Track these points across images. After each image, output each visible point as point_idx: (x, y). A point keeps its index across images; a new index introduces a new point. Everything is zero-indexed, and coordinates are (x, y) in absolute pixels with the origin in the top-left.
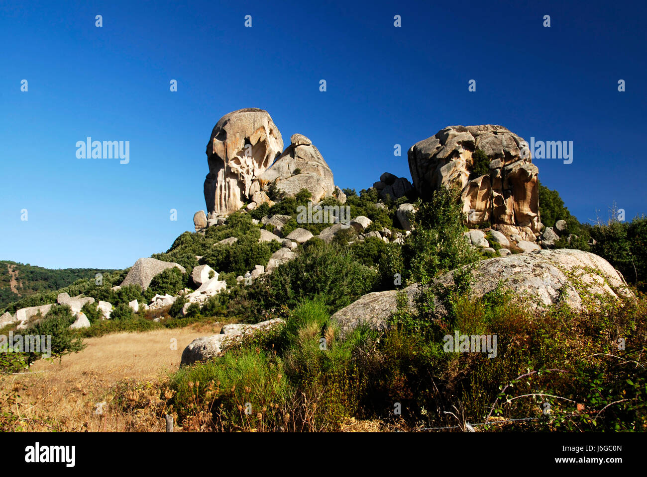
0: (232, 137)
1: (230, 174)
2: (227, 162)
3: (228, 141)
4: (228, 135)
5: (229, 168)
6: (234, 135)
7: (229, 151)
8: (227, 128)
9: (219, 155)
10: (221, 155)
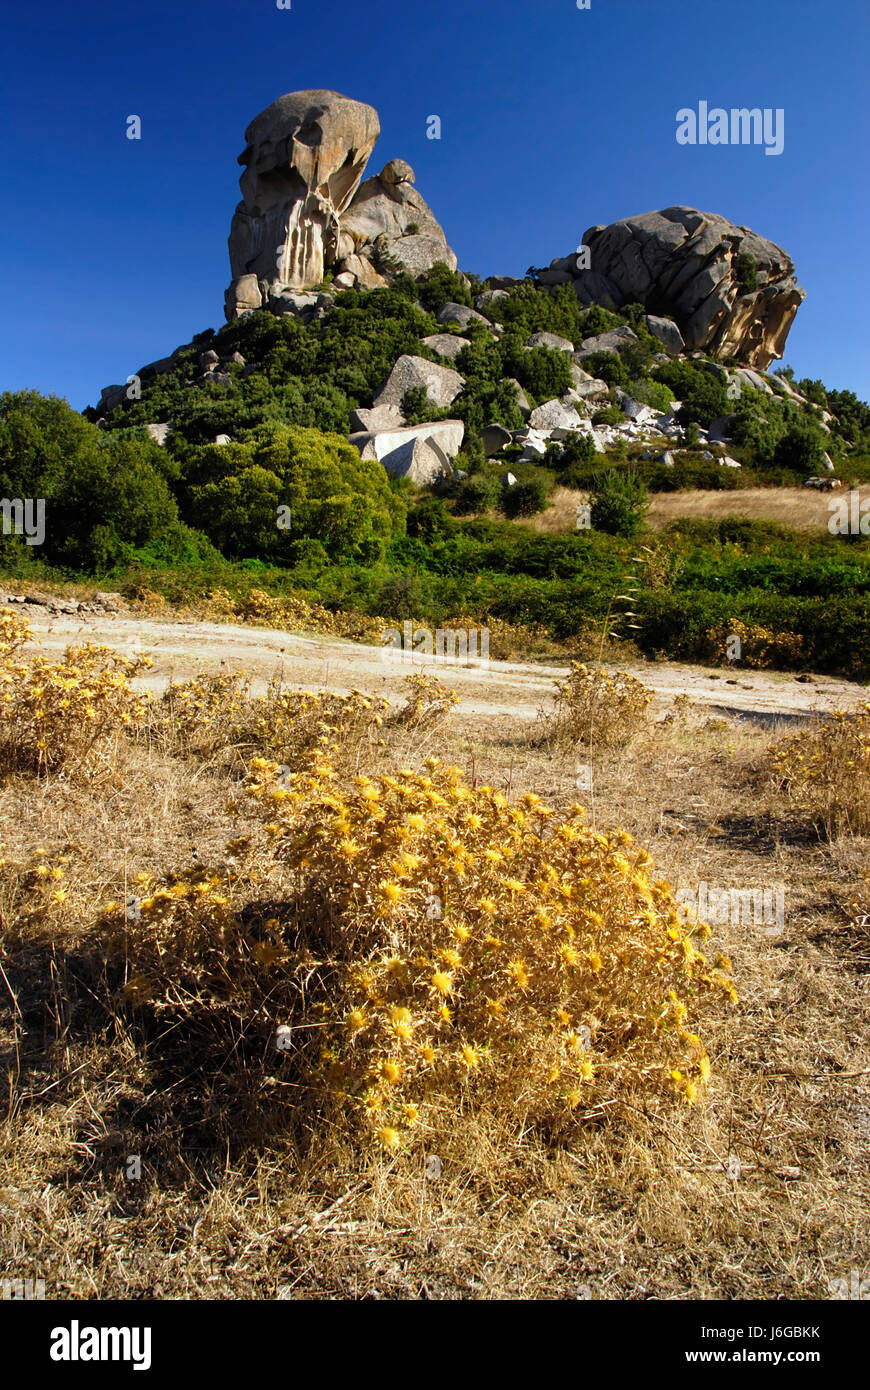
0: (330, 143)
1: (314, 213)
2: (313, 189)
3: (323, 149)
4: (325, 137)
5: (315, 202)
6: (335, 140)
7: (322, 168)
8: (324, 121)
9: (301, 173)
10: (305, 173)
